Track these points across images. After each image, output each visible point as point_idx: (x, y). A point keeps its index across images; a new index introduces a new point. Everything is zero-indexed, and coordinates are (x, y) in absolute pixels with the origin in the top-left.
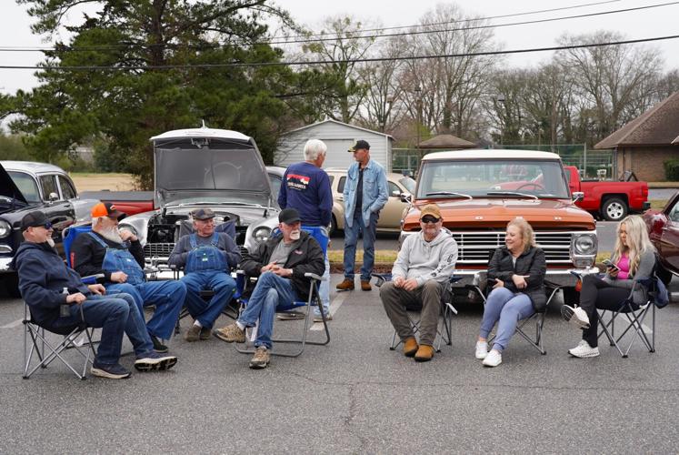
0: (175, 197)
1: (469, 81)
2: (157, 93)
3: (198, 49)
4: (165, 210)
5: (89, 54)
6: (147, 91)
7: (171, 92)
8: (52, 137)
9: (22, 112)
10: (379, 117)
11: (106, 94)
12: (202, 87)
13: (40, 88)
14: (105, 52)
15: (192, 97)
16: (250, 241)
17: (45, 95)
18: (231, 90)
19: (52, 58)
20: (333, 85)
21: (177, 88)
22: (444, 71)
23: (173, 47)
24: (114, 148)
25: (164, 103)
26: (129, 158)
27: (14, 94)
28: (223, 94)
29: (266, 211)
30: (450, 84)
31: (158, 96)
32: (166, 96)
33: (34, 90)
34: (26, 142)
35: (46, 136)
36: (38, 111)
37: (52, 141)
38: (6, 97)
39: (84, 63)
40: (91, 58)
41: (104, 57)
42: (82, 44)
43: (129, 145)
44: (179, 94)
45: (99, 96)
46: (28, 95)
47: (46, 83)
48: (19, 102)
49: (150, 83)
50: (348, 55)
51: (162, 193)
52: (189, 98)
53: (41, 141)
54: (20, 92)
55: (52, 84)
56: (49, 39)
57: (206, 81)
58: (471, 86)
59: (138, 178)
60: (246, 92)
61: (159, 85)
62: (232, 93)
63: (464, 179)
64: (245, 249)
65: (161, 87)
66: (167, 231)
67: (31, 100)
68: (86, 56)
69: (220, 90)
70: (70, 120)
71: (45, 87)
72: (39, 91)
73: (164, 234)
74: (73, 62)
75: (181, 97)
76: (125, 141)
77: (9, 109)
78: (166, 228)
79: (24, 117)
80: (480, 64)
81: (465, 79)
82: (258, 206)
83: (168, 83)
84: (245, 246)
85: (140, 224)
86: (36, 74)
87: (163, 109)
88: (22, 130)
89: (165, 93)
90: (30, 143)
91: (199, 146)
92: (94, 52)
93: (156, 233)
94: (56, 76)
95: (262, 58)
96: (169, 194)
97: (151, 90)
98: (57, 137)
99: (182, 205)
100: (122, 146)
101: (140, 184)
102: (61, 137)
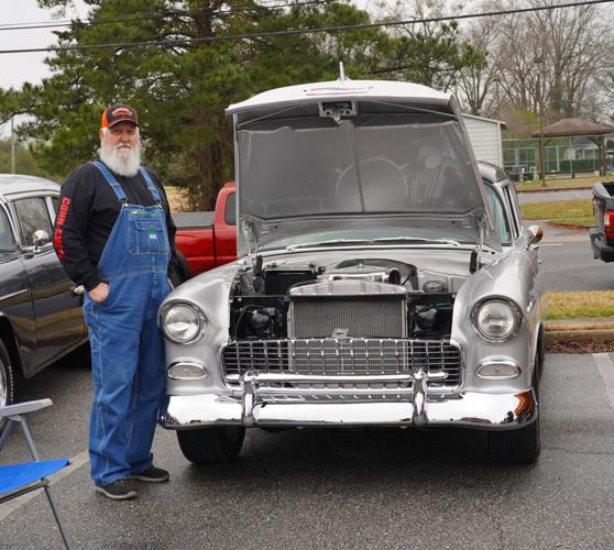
0: (278, 232)
1: (580, 53)
2: (207, 75)
3: (255, 18)
4: (260, 260)
5: (114, 29)
6: (192, 73)
7: (225, 72)
8: (68, 142)
9: (29, 112)
10: (472, 103)
11: (139, 83)
12: (265, 65)
13: (52, 80)
14: (135, 23)
15: (253, 78)
16: (461, 327)
17: (58, 87)
18: (305, 66)
19: (67, 41)
20: (442, 54)
21: (232, 67)
22: (550, 42)
23: (223, 16)
24: (152, 155)
25: (216, 88)
26: (171, 166)
27: (18, 88)
28: (295, 72)
29: (474, 255)
30: (559, 57)
31: (208, 79)
32: (219, 78)
33: (45, 82)
34: (35, 151)
35: (61, 141)
36: (50, 109)
37: (69, 148)
38: (8, 94)
39: (106, 41)
40: (117, 33)
41: (133, 30)
42: (104, 16)
43: (172, 148)
44: (236, 75)
45: (130, 85)
46: (37, 88)
47: (60, 72)
48: (26, 99)
49: (196, 63)
50: (431, 28)
51: (251, 225)
52: (249, 81)
53: (54, 148)
54: (27, 85)
55: (67, 72)
56: (62, 13)
57: (270, 57)
58: (585, 58)
59: (185, 191)
60: (326, 68)
61: (208, 65)
62: (307, 70)
63: (597, 173)
64: (454, 348)
65: (211, 67)
66: (271, 310)
67: (41, 95)
68: (110, 30)
69: (290, 67)
70: (92, 118)
71: (58, 77)
72: (49, 82)
73: (266, 318)
74: (92, 41)
75: (238, 79)
76: (166, 144)
77: (12, 109)
78: (269, 303)
79: (33, 119)
80: (595, 31)
81: (577, 50)
82: (452, 243)
83: (221, 62)
84: (452, 342)
85: (211, 296)
86: (47, 61)
87: (215, 95)
88: (31, 135)
89: (217, 75)
90: (39, 151)
91: (337, 119)
92: (120, 25)
93: (248, 315)
94: (72, 61)
95: (346, 20)
96: (265, 226)
97: (198, 71)
98: (75, 141)
99: (292, 247)
100: (162, 150)
101: (186, 199)
102: (80, 142)
